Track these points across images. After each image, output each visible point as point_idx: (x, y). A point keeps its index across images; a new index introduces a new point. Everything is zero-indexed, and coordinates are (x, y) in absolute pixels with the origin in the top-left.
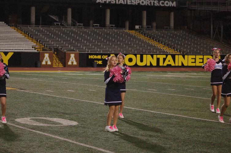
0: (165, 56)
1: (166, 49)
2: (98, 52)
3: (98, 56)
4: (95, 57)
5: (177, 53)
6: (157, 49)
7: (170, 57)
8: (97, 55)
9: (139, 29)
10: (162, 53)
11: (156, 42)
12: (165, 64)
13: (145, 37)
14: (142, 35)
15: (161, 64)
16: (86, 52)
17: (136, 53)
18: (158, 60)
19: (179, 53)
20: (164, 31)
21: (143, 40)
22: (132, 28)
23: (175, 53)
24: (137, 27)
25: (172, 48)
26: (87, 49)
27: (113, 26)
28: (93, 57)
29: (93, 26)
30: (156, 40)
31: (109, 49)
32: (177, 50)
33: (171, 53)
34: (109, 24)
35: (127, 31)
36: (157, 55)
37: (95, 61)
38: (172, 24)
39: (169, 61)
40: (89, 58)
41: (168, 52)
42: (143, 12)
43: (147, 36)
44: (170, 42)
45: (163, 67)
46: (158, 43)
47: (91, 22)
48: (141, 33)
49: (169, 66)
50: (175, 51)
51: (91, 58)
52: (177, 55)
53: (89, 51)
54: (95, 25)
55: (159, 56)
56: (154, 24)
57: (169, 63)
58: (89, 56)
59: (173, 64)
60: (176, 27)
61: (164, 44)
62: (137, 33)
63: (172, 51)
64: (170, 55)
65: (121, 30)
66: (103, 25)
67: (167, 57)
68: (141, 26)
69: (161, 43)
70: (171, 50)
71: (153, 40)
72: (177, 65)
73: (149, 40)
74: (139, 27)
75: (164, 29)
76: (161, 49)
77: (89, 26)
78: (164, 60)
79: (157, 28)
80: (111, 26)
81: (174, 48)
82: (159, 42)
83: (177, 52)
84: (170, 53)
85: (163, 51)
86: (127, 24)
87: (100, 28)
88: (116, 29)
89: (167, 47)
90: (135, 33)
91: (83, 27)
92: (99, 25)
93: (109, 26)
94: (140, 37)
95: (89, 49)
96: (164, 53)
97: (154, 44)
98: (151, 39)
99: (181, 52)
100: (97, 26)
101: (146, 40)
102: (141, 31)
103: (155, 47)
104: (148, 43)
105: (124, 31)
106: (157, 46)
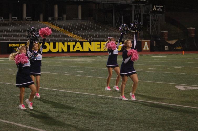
0: (74, 43)
1: (75, 37)
2: (17, 41)
4: (15, 45)
5: (85, 41)
6: (68, 37)
7: (78, 44)
8: (16, 43)
9: (51, 21)
10: (72, 41)
11: (67, 31)
12: (75, 50)
13: (57, 28)
14: (54, 25)
15: (71, 50)
16: (6, 41)
18: (69, 46)
19: (86, 40)
20: (73, 21)
21: (55, 29)
22: (45, 20)
23: (83, 41)
24: (50, 19)
25: (80, 36)
26: (7, 39)
27: (29, 19)
28: (13, 45)
29: (12, 19)
30: (66, 30)
32: (84, 38)
33: (79, 41)
34: (26, 17)
35: (41, 22)
36: (67, 42)
37: (14, 49)
38: (80, 16)
39: (78, 47)
40: (9, 46)
41: (77, 39)
42: (55, 5)
43: (59, 26)
44: (78, 31)
45: (73, 52)
46: (68, 32)
47: (10, 15)
48: (53, 24)
49: (78, 51)
50: (83, 39)
51: (11, 46)
52: (85, 42)
53: (9, 40)
54: (14, 17)
55: (69, 43)
56: (65, 16)
57: (78, 49)
58: (9, 44)
59: (81, 50)
60: (83, 19)
61: (74, 33)
62: (50, 23)
63: (80, 39)
64: (78, 42)
65: (36, 22)
66: (21, 17)
67: (76, 44)
68: (53, 18)
69: (71, 32)
70: (79, 38)
71: (64, 30)
72: (85, 50)
73: (60, 29)
74: (52, 19)
75: (74, 20)
76: (71, 37)
78: (74, 46)
79: (67, 19)
80: (27, 19)
81: (82, 36)
82: (69, 31)
83: (84, 39)
84: (78, 40)
85: (72, 39)
86: (42, 16)
87: (18, 20)
88: (32, 21)
89: (76, 35)
90: (49, 24)
91: (3, 19)
92: (17, 17)
93: (26, 18)
94: (53, 28)
95: (9, 38)
96: (73, 40)
97: (65, 33)
98: (62, 29)
99: (88, 40)
100: (15, 18)
101: (58, 30)
102: (54, 22)
103: (66, 35)
104: (59, 32)
105: (38, 23)
106: (67, 34)
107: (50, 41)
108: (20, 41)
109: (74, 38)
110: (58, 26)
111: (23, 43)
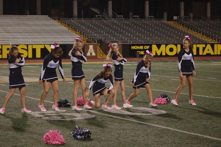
0: (204, 46)
1: (204, 38)
2: (140, 42)
3: (140, 47)
4: (138, 47)
5: (216, 42)
6: (196, 39)
7: (209, 46)
8: (139, 45)
9: (177, 20)
10: (201, 43)
11: (195, 32)
12: (205, 53)
13: (184, 28)
14: (180, 25)
15: (201, 53)
16: (128, 43)
17: (176, 43)
18: (198, 49)
19: (217, 42)
20: (201, 21)
21: (182, 30)
22: (170, 18)
24: (175, 18)
25: (210, 37)
26: (129, 40)
27: (152, 18)
28: (136, 47)
29: (133, 18)
30: (194, 30)
31: (150, 39)
32: (215, 39)
33: (210, 43)
34: (148, 15)
35: (165, 21)
36: (196, 44)
37: (137, 52)
38: (209, 15)
39: (208, 50)
40: (132, 49)
41: (206, 41)
43: (186, 26)
44: (208, 32)
45: (203, 56)
46: (197, 33)
47: (131, 14)
48: (179, 23)
49: (208, 55)
50: (214, 41)
51: (134, 49)
52: (216, 44)
53: (131, 42)
54: (135, 16)
55: (198, 46)
56: (191, 15)
57: (208, 52)
58: (132, 47)
59: (212, 53)
60: (212, 18)
61: (203, 34)
62: (176, 23)
63: (210, 41)
64: (209, 44)
65: (160, 21)
66: (143, 16)
67: (206, 46)
68: (179, 17)
69: (200, 33)
70: (209, 39)
71: (191, 30)
72: (216, 53)
73: (187, 30)
74: (178, 18)
75: (201, 19)
76: (200, 38)
77: (129, 18)
78: (204, 49)
79: (194, 18)
80: (150, 18)
81: (212, 38)
82: (197, 31)
83: (215, 41)
84: (208, 42)
85: (201, 41)
86: (165, 15)
87: (140, 19)
88: (155, 20)
89: (205, 37)
90: (174, 24)
91: (124, 19)
92: (138, 16)
93: (148, 17)
94: (179, 28)
95: (131, 40)
96: (203, 42)
97: (193, 34)
98: (189, 29)
99: (220, 41)
100: (137, 17)
101: (185, 30)
102: (180, 22)
103: (194, 36)
104: (186, 33)
105: (163, 22)
106: (196, 35)
107: (177, 42)
108: (143, 43)
109: (203, 40)
110: (184, 26)
111: (147, 45)
